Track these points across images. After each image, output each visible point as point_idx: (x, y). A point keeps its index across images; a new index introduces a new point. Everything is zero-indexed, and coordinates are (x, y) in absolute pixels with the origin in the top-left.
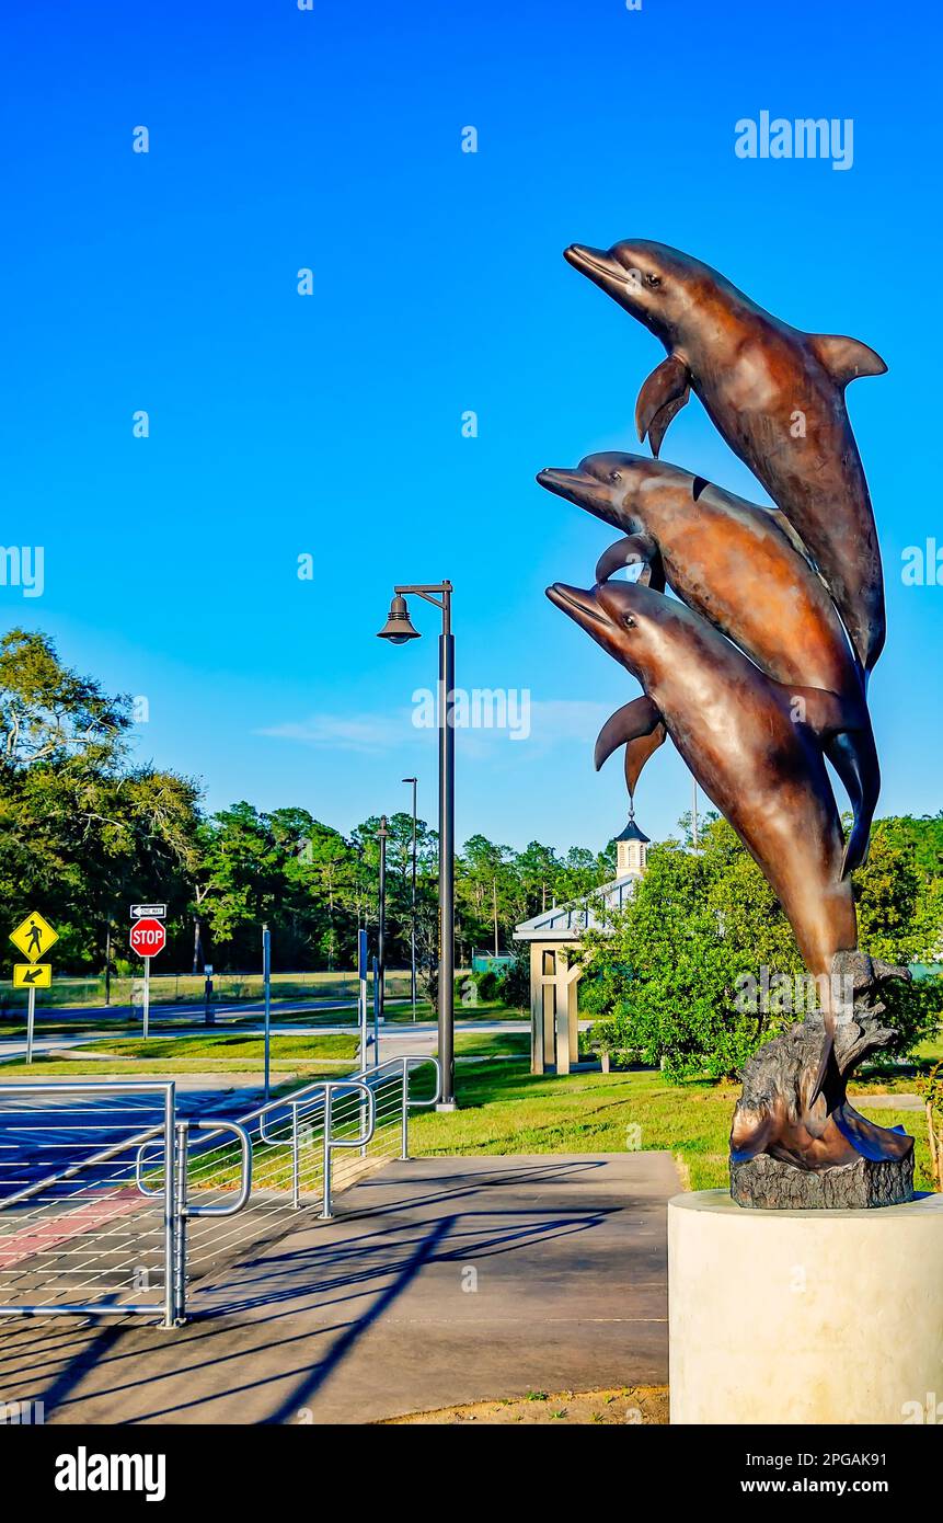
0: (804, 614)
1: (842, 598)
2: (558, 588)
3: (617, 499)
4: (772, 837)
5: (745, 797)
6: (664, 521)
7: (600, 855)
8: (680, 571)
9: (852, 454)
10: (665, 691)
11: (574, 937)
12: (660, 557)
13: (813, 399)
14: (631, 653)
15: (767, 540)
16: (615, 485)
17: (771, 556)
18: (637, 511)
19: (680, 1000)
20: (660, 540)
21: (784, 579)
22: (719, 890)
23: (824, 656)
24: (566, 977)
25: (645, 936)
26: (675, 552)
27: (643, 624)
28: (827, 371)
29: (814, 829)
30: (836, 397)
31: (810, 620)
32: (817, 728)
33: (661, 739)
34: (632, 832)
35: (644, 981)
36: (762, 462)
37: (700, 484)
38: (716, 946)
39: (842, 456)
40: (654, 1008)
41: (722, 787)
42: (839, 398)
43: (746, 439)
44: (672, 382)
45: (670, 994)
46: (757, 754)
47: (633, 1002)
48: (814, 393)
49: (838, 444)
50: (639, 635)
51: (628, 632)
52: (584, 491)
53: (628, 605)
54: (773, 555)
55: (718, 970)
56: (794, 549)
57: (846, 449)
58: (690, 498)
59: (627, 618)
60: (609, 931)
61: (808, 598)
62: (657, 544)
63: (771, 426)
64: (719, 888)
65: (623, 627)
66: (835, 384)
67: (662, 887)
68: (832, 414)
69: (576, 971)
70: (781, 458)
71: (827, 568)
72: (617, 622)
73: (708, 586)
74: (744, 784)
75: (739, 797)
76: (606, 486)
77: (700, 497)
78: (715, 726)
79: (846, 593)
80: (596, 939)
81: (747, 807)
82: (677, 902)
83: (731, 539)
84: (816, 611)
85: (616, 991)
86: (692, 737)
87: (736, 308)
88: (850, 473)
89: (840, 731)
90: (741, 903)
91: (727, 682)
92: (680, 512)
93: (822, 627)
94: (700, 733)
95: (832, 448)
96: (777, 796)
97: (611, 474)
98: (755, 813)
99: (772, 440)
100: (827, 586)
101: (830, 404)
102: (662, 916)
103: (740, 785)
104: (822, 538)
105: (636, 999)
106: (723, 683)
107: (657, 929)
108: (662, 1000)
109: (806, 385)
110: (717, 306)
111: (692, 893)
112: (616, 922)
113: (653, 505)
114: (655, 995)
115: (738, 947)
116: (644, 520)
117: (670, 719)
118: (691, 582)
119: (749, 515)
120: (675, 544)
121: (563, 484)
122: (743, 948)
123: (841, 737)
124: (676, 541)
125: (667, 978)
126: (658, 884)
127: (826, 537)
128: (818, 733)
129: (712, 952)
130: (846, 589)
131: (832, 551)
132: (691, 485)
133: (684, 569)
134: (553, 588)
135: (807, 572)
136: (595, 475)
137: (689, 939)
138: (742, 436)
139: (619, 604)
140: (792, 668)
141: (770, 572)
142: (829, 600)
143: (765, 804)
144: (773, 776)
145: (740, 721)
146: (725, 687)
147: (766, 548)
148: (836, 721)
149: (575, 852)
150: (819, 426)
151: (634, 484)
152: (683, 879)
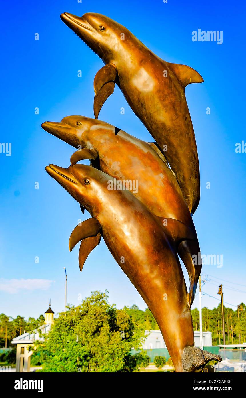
0: (166, 186)
1: (182, 181)
2: (52, 166)
3: (80, 133)
4: (154, 288)
5: (142, 269)
6: (101, 143)
7: (38, 319)
8: (108, 166)
9: (188, 116)
10: (103, 215)
11: (32, 342)
12: (99, 159)
13: (173, 89)
14: (87, 197)
15: (148, 153)
16: (78, 128)
17: (150, 160)
18: (88, 139)
19: (64, 362)
20: (99, 152)
21: (157, 170)
22: (78, 328)
23: (176, 205)
24: (28, 354)
25: (55, 342)
26: (106, 157)
27: (94, 184)
28: (178, 79)
29: (175, 285)
30: (181, 90)
31: (169, 188)
32: (174, 237)
33: (98, 242)
34: (50, 311)
35: (53, 356)
36: (149, 117)
37: (117, 130)
38: (76, 345)
39: (184, 116)
40: (56, 365)
41: (130, 263)
42: (183, 91)
43: (142, 105)
44: (110, 74)
45: (61, 360)
46: (147, 247)
47: (49, 363)
48: (173, 86)
49: (183, 110)
50: (91, 188)
51: (86, 187)
52: (63, 131)
53: (86, 174)
54: (152, 160)
55: (76, 352)
56: (160, 158)
57: (186, 114)
58: (113, 134)
59: (86, 180)
60: (42, 340)
61: (168, 178)
62: (98, 153)
63: (154, 99)
64: (78, 327)
65: (83, 184)
66: (181, 85)
67: (61, 326)
68: (180, 96)
69: (31, 352)
70: (158, 114)
71: (175, 167)
72: (80, 182)
73: (122, 172)
74: (141, 262)
75: (139, 268)
76: (74, 128)
77: (118, 134)
78: (127, 233)
79: (184, 179)
80: (38, 343)
81: (142, 273)
82: (64, 331)
83: (132, 152)
84: (172, 185)
85: (45, 359)
86: (116, 238)
87: (139, 46)
88: (187, 124)
89: (184, 239)
90: (84, 331)
91: (133, 212)
92: (109, 140)
93: (175, 192)
94: (120, 236)
95: (180, 112)
96: (157, 268)
97: (77, 123)
98: (147, 276)
99: (154, 105)
100: (175, 176)
101: (179, 93)
102: (60, 335)
103: (139, 262)
104: (174, 153)
105: (50, 362)
106: (132, 212)
107: (58, 339)
108: (58, 362)
109: (170, 82)
110: (131, 44)
111: (69, 328)
112: (45, 338)
113: (96, 137)
114: (56, 360)
115: (83, 345)
116: (92, 143)
117: (105, 230)
118: (113, 171)
119: (140, 143)
120: (106, 154)
121: (54, 128)
122: (84, 345)
123: (184, 242)
124: (107, 152)
125: (61, 355)
126: (60, 325)
127: (176, 152)
128: (174, 239)
129: (75, 347)
130: (184, 177)
131: (178, 158)
132: (113, 130)
133: (110, 165)
134: (49, 166)
135: (166, 168)
136: (69, 124)
137: (68, 343)
138: (140, 103)
139: (82, 174)
140: (160, 210)
141: (151, 166)
142: (176, 182)
143: (152, 272)
144: (156, 258)
145: (139, 231)
146: (133, 215)
147: (148, 156)
148: (183, 235)
149: (30, 318)
150: (175, 101)
151: (87, 127)
152: (67, 324)
